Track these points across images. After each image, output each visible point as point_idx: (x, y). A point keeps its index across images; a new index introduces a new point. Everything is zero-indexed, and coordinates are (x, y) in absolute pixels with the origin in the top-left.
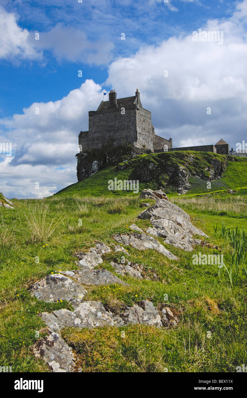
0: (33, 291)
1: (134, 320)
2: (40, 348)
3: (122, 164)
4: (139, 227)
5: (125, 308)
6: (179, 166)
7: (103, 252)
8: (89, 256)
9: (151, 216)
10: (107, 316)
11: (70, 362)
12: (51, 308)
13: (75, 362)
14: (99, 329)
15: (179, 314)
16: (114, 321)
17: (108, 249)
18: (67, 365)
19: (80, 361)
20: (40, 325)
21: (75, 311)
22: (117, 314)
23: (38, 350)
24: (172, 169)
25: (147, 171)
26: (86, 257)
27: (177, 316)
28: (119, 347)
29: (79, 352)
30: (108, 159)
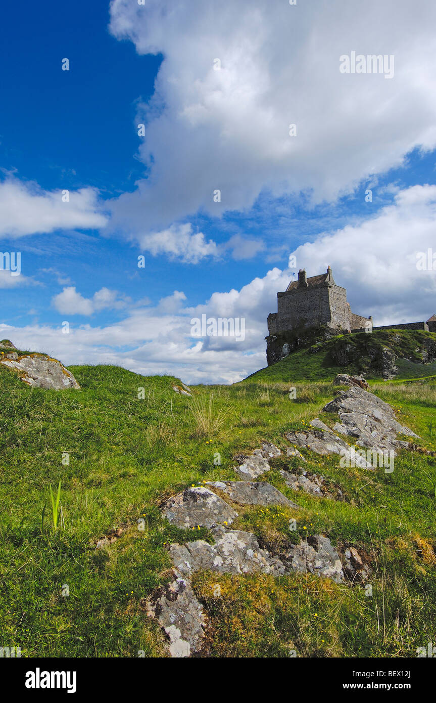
0: (164, 510)
1: (300, 566)
2: (156, 602)
3: (315, 346)
4: (323, 422)
5: (287, 546)
6: (382, 348)
7: (271, 455)
8: (251, 460)
9: (339, 408)
10: (260, 556)
11: (197, 629)
12: (184, 538)
13: (204, 630)
14: (246, 577)
15: (371, 560)
16: (270, 566)
17: (277, 451)
18: (192, 634)
19: (211, 629)
20: (162, 564)
21: (216, 545)
22: (275, 554)
23: (153, 605)
24: (374, 351)
25: (344, 353)
26: (247, 461)
27: (368, 563)
28: (272, 614)
29: (211, 614)
30: (299, 341)
